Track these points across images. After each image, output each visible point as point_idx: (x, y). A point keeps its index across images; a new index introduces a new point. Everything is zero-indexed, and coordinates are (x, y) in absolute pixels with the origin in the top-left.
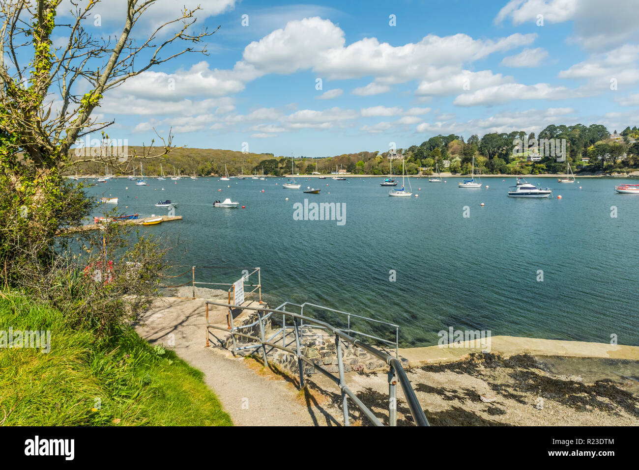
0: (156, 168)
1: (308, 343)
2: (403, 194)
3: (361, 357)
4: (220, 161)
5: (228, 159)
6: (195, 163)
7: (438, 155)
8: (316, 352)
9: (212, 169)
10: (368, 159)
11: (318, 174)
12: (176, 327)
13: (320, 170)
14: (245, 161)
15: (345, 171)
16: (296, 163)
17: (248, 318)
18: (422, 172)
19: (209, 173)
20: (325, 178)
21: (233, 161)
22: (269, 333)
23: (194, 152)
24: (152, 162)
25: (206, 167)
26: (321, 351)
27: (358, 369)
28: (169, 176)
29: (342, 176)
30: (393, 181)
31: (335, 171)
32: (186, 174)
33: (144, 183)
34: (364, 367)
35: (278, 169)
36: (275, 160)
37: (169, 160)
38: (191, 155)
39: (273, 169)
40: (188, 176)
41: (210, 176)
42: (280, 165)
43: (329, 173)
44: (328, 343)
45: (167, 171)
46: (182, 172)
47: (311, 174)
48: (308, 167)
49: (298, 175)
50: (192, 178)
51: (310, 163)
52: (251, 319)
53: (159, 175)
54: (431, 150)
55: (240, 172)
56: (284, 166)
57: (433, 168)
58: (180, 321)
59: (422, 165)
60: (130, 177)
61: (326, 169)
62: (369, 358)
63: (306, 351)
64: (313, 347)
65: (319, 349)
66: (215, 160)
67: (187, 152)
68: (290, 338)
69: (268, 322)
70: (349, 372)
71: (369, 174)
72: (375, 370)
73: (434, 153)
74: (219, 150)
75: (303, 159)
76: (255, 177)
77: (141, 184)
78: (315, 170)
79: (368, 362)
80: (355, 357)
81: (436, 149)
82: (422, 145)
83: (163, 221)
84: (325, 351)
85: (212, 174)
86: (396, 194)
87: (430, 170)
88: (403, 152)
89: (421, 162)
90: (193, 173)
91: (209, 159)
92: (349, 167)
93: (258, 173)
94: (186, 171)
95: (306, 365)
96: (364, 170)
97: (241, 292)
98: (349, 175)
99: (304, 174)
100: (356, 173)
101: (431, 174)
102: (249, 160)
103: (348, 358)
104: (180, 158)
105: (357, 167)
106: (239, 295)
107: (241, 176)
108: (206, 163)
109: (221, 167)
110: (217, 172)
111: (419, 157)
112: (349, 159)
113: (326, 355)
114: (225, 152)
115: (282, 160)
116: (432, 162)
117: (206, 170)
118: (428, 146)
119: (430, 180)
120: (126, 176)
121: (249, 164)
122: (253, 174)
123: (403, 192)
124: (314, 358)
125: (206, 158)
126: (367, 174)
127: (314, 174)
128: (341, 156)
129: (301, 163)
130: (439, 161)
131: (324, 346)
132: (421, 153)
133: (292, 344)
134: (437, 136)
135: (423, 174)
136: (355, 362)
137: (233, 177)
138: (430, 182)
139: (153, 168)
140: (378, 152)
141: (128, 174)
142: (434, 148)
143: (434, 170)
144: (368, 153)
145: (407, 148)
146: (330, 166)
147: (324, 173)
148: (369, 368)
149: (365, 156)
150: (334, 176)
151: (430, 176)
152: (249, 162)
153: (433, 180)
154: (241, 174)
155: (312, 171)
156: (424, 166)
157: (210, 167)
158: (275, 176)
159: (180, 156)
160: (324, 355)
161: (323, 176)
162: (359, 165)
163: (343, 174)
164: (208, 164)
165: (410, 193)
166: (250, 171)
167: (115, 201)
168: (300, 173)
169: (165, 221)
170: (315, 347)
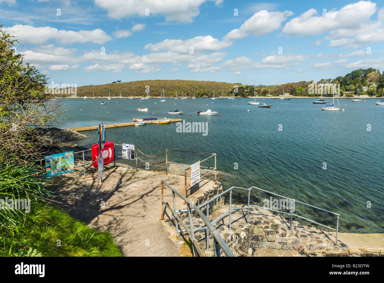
0: (173, 92)
1: (254, 222)
2: (333, 109)
3: (303, 238)
4: (209, 88)
5: (214, 87)
6: (194, 89)
7: (358, 83)
8: (261, 230)
9: (204, 93)
10: (305, 86)
11: (270, 96)
12: (142, 197)
13: (271, 93)
14: (224, 88)
15: (289, 94)
16: (256, 89)
17: (203, 195)
18: (346, 95)
19: (202, 95)
20: (276, 99)
21: (217, 88)
22: (222, 208)
23: (194, 83)
24: (171, 89)
25: (201, 92)
26: (265, 230)
27: (299, 248)
28: (180, 97)
29: (287, 97)
30: (322, 101)
31: (282, 94)
32: (189, 96)
33: (164, 101)
34: (305, 247)
35: (245, 93)
36: (242, 87)
37: (180, 88)
38: (193, 85)
39: (241, 93)
40: (190, 97)
41: (203, 97)
42: (246, 90)
43: (278, 95)
44: (272, 223)
45: (179, 94)
46: (187, 94)
47: (266, 96)
48: (264, 91)
49: (257, 97)
50: (193, 98)
51: (265, 89)
52: (205, 196)
53: (174, 97)
54: (353, 80)
55: (220, 95)
56: (248, 91)
57: (354, 92)
58: (147, 191)
59: (346, 89)
60: (159, 97)
61: (276, 93)
62: (310, 240)
63: (252, 228)
64: (259, 225)
65: (263, 227)
66: (206, 87)
67: (190, 83)
68: (239, 214)
69: (221, 199)
70: (291, 250)
71: (306, 96)
72: (315, 251)
73: (355, 81)
74: (208, 81)
75: (261, 86)
76: (229, 98)
77: (163, 101)
78: (268, 93)
79: (308, 244)
80: (296, 238)
81: (357, 78)
82: (346, 76)
83: (171, 122)
84: (269, 230)
85: (204, 96)
86: (327, 109)
87: (352, 93)
88: (331, 81)
89: (345, 88)
90: (193, 96)
91: (203, 87)
92: (292, 91)
93: (231, 95)
94: (189, 94)
95: (252, 240)
96: (302, 93)
97: (198, 173)
98: (291, 96)
99: (261, 96)
100: (296, 96)
101: (352, 96)
102: (226, 87)
103: (290, 238)
104: (186, 86)
105: (298, 91)
106: (195, 176)
107: (221, 97)
108: (201, 89)
109: (209, 91)
110: (207, 95)
111: (343, 84)
112: (292, 86)
113: (269, 233)
114: (212, 83)
115: (247, 87)
116: (354, 88)
117: (201, 93)
118: (351, 76)
119: (352, 100)
120: (157, 97)
121: (227, 90)
122: (229, 96)
123: (333, 107)
124: (259, 234)
125: (201, 86)
126: (304, 96)
127: (268, 96)
128: (286, 84)
129: (259, 89)
130: (359, 87)
131: (268, 225)
132: (345, 82)
133: (239, 220)
134: (358, 69)
135: (346, 96)
136: (296, 242)
137: (217, 98)
138: (353, 101)
139: (171, 92)
140: (313, 81)
141: (158, 96)
142: (355, 78)
143: (355, 94)
144: (306, 82)
145: (335, 78)
146: (279, 91)
147: (274, 95)
148: (309, 249)
149: (303, 84)
150: (281, 97)
151: (351, 97)
152: (226, 89)
153: (355, 100)
154: (221, 96)
155: (267, 94)
156: (347, 90)
157: (203, 92)
158: (242, 97)
159: (186, 85)
160: (268, 233)
161: (274, 97)
162: (299, 90)
163: (288, 96)
164: (202, 90)
165: (338, 108)
166: (227, 94)
167: (146, 110)
168: (259, 96)
169: (172, 122)
170: (260, 226)
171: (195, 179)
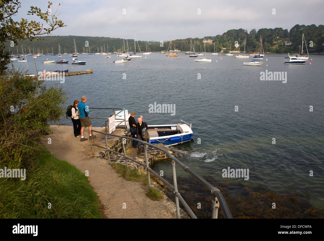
171: (112, 128)
